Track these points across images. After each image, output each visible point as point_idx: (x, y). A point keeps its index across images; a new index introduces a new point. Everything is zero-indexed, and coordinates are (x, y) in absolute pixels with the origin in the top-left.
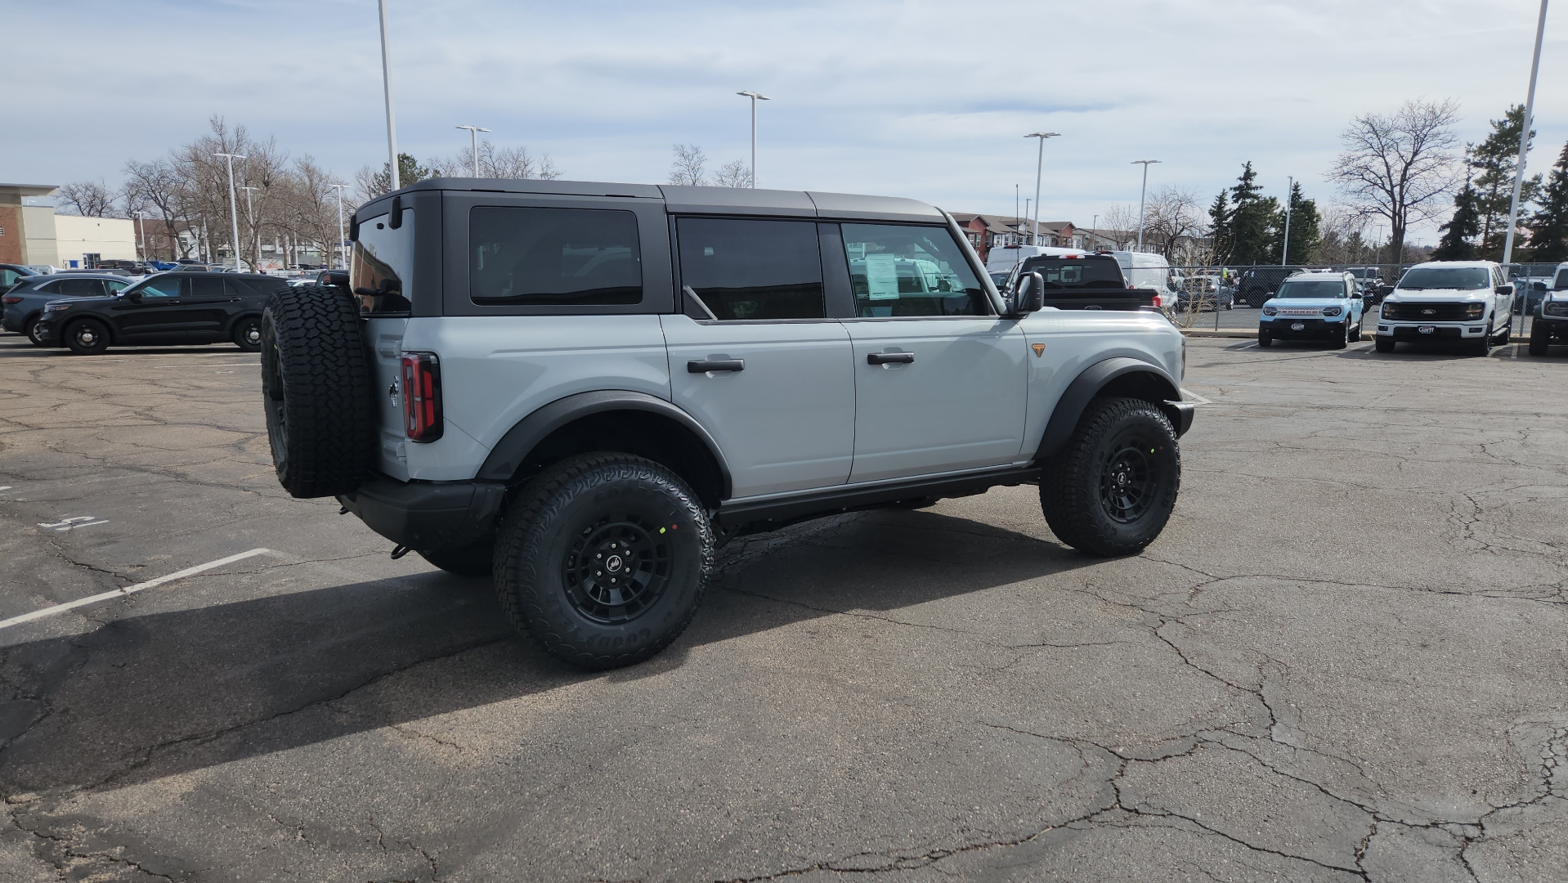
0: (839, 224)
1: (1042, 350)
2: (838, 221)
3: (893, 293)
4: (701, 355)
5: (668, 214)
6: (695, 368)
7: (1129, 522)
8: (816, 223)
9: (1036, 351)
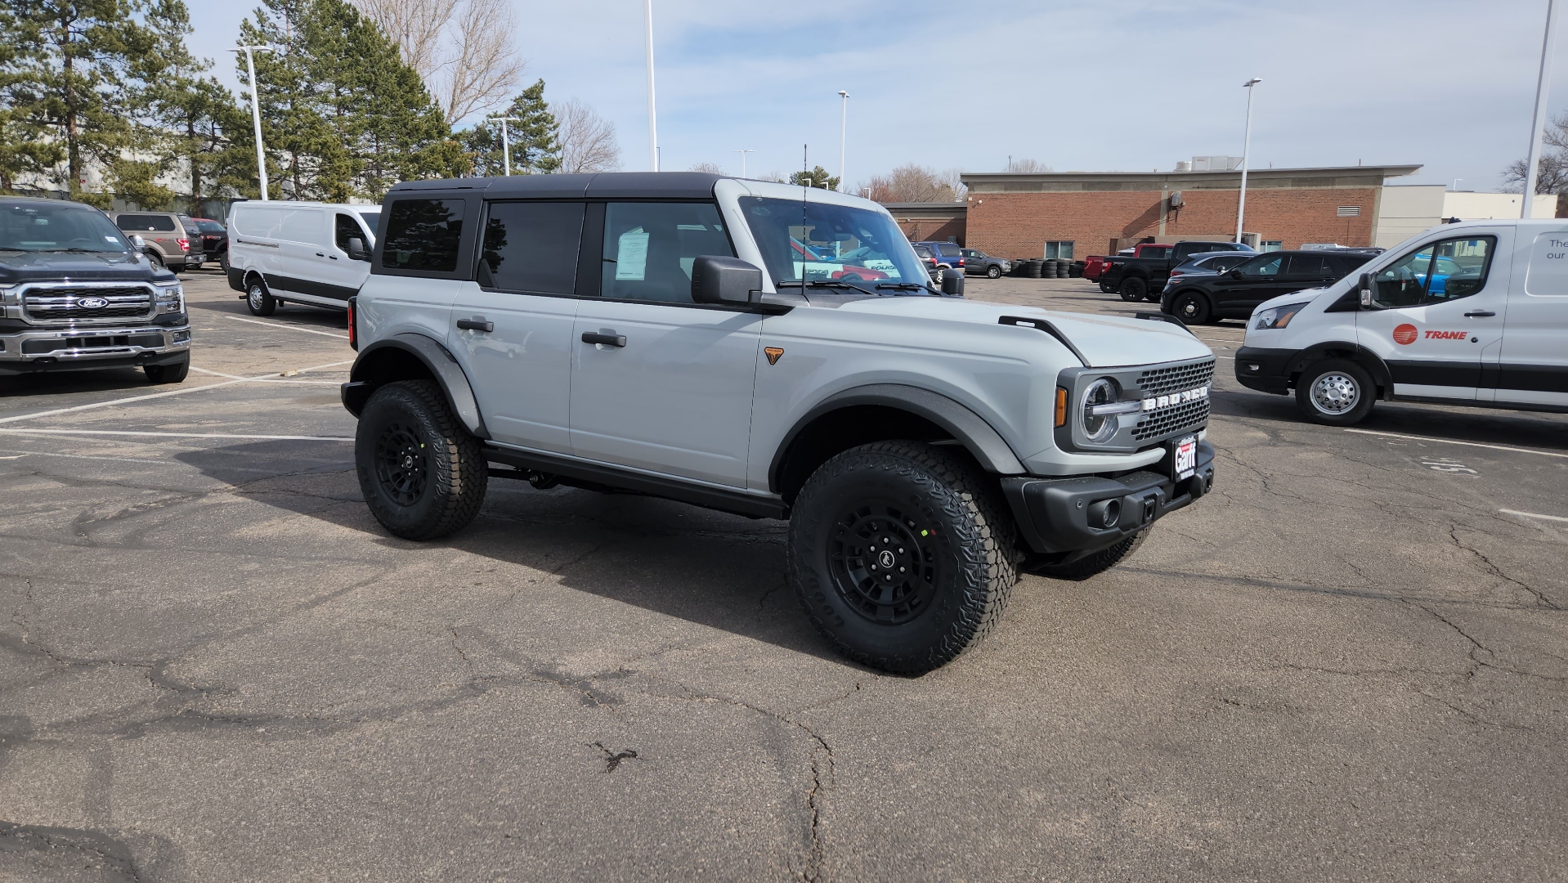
0: (606, 203)
1: (778, 357)
2: (605, 200)
3: (639, 274)
4: (469, 315)
5: (484, 200)
6: (464, 325)
7: (879, 622)
8: (587, 203)
9: (769, 356)
